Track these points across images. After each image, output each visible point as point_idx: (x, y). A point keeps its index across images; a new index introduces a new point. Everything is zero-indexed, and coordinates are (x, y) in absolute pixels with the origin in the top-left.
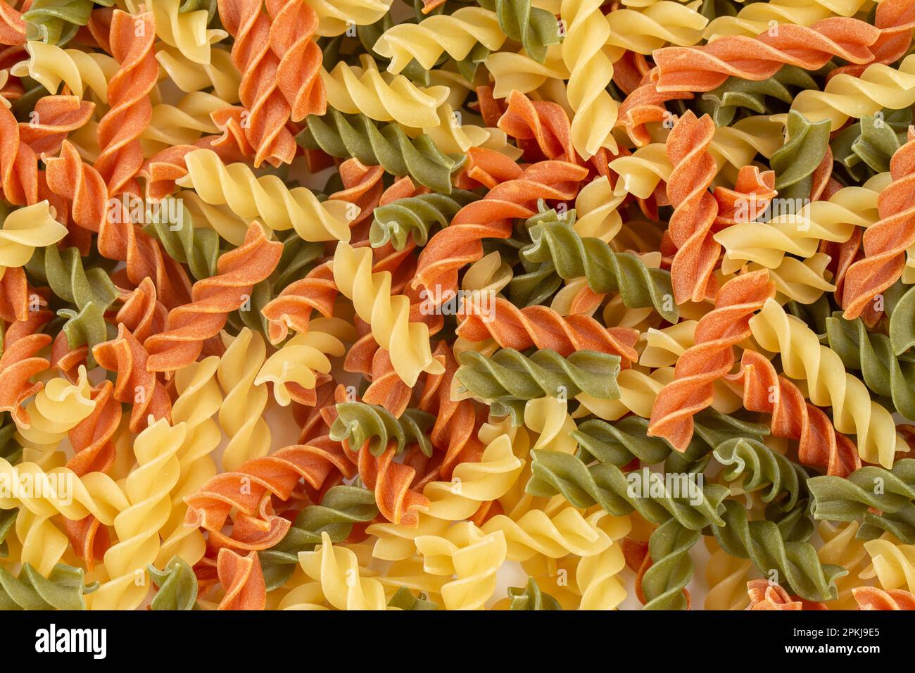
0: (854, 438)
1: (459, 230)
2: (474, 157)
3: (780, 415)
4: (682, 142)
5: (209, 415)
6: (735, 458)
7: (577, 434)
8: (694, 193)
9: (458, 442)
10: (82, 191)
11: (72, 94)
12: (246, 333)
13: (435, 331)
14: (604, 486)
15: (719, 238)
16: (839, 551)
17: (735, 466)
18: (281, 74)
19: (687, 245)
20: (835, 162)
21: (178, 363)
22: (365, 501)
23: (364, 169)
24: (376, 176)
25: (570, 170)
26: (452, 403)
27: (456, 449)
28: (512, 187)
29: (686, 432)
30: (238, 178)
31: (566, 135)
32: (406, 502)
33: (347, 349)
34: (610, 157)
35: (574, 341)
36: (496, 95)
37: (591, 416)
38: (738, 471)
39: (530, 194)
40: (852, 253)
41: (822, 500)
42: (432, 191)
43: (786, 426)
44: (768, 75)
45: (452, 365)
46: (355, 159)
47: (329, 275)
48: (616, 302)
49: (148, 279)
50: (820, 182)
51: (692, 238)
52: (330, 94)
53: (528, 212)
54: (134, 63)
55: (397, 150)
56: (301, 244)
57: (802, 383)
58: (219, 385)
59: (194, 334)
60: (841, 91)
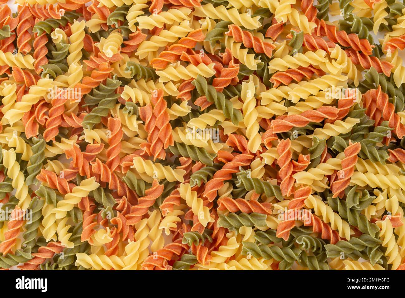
0: (338, 231)
1: (216, 180)
2: (219, 154)
3: (315, 228)
4: (281, 148)
5: (146, 236)
6: (302, 242)
7: (255, 236)
8: (286, 164)
9: (220, 238)
10: (103, 173)
11: (98, 143)
12: (155, 211)
13: (211, 208)
14: (264, 251)
15: (294, 176)
16: (336, 263)
17: (302, 244)
18: (160, 134)
19: (285, 179)
20: (328, 148)
21: (135, 222)
22: (194, 258)
23: (186, 159)
24: (190, 162)
25: (248, 157)
26: (218, 228)
27: (219, 241)
28: (231, 164)
29: (287, 235)
30: (148, 164)
31: (246, 146)
32: (206, 259)
33: (185, 213)
34: (260, 153)
35: (253, 210)
36: (225, 134)
37: (258, 230)
38: (304, 246)
39: (236, 165)
40: (334, 177)
41: (329, 251)
42: (207, 166)
43: (317, 230)
44: (306, 125)
45: (217, 217)
46: (183, 157)
47: (178, 192)
48: (264, 195)
49: (124, 196)
50: (324, 156)
51: (286, 178)
52: (175, 138)
53: (236, 171)
54: (116, 133)
55: (196, 153)
56: (168, 183)
57: (321, 217)
58: (148, 227)
59: (140, 214)
60: (328, 128)
